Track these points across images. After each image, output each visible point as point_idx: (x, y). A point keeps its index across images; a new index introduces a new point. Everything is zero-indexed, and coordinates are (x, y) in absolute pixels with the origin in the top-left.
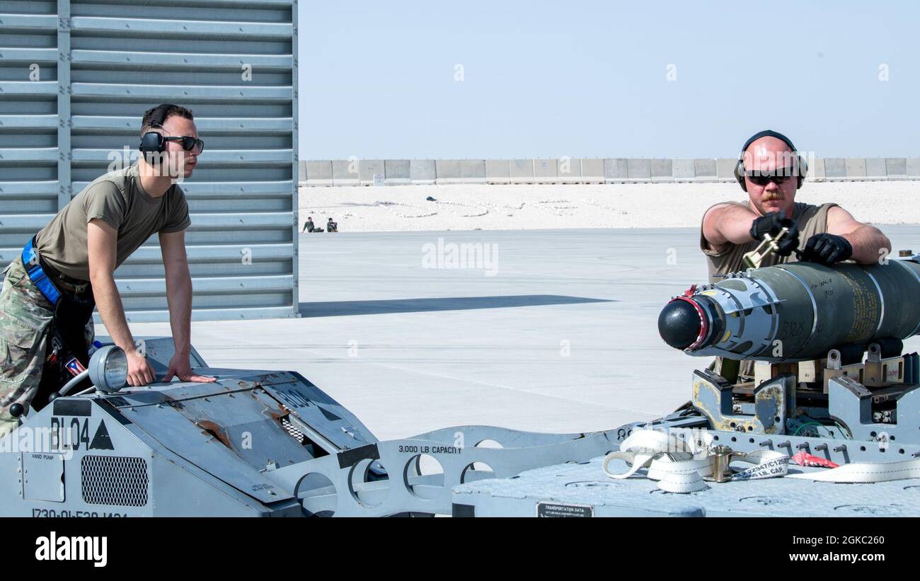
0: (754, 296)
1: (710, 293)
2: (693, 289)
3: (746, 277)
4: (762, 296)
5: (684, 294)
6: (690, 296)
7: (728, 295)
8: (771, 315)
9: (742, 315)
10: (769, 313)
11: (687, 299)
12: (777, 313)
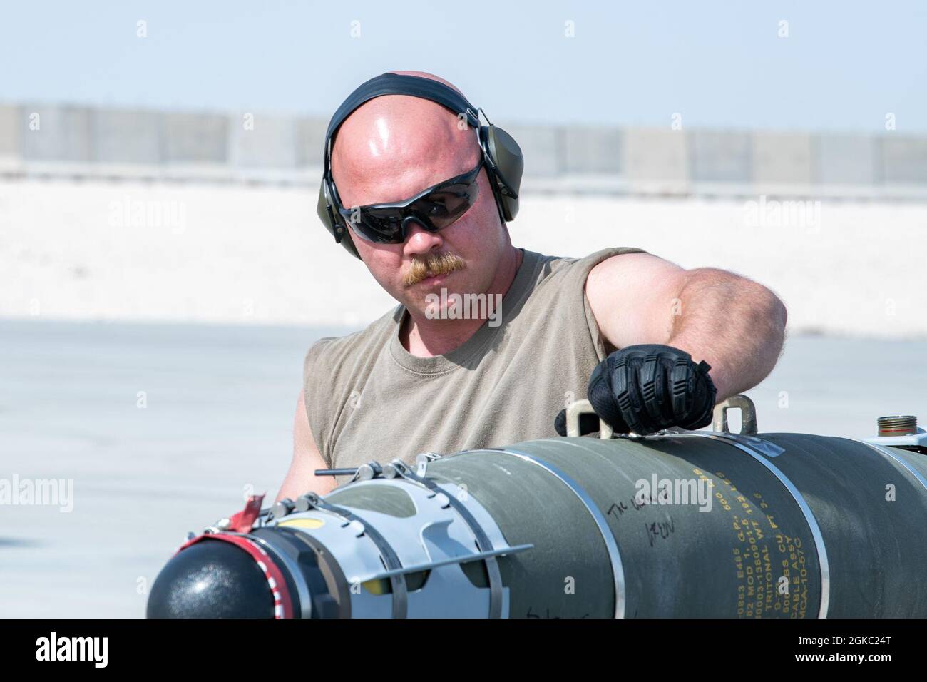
0: (437, 533)
1: (303, 522)
2: (254, 509)
3: (414, 476)
4: (460, 532)
5: (225, 523)
6: (246, 529)
7: (358, 527)
8: (486, 591)
9: (400, 588)
10: (479, 586)
11: (230, 536)
12: (504, 585)
